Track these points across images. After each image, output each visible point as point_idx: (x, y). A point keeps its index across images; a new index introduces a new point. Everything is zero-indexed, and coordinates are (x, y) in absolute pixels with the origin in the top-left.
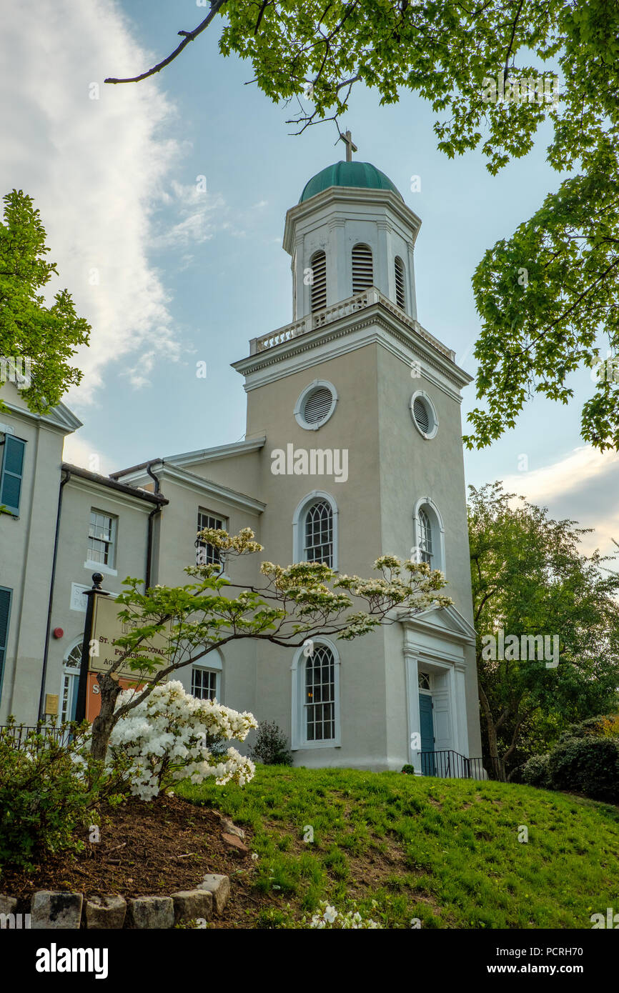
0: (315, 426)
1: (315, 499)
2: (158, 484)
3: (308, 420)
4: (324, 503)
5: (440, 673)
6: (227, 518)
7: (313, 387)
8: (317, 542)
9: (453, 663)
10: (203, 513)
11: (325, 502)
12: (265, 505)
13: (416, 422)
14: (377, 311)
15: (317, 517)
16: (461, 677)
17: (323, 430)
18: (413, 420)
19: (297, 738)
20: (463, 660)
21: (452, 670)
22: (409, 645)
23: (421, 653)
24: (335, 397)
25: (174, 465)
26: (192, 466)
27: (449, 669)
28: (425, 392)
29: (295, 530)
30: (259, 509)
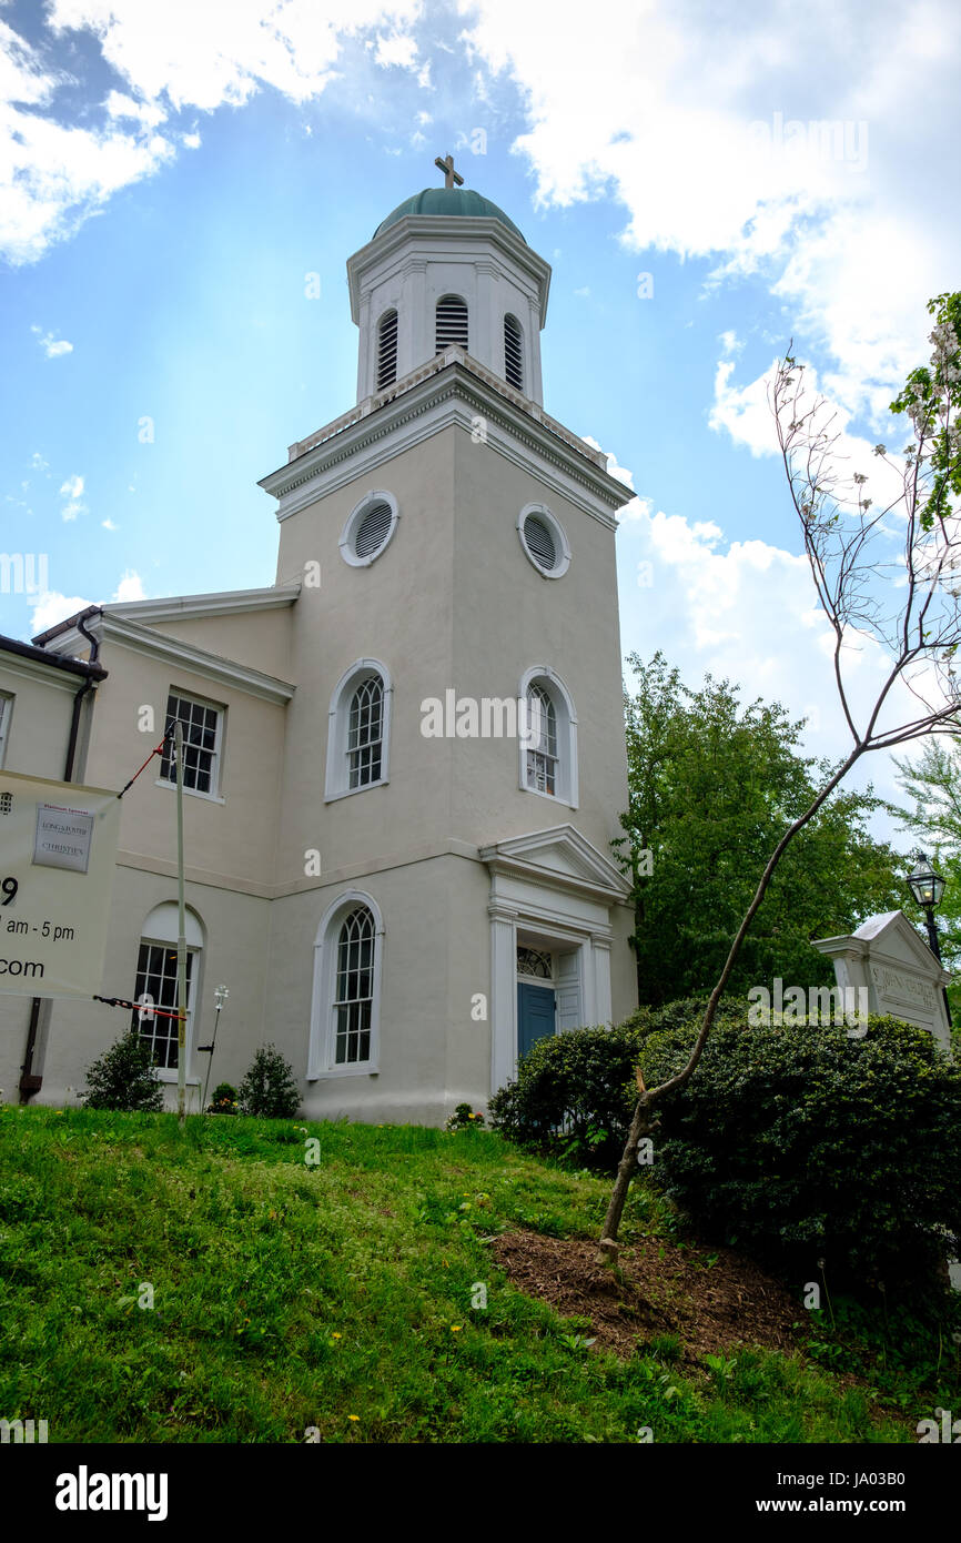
0: (366, 561)
1: (362, 671)
2: (96, 648)
3: (361, 554)
4: (376, 679)
5: (568, 952)
6: (225, 707)
7: (366, 502)
8: (364, 740)
9: (589, 934)
10: (180, 697)
11: (378, 678)
12: (293, 689)
13: (529, 551)
14: (455, 376)
15: (366, 702)
16: (603, 958)
17: (377, 566)
18: (522, 545)
19: (319, 1058)
20: (608, 930)
21: (587, 944)
22: (498, 900)
23: (520, 915)
24: (395, 514)
25: (124, 617)
26: (162, 621)
27: (581, 945)
28: (545, 506)
29: (332, 721)
30: (284, 693)
